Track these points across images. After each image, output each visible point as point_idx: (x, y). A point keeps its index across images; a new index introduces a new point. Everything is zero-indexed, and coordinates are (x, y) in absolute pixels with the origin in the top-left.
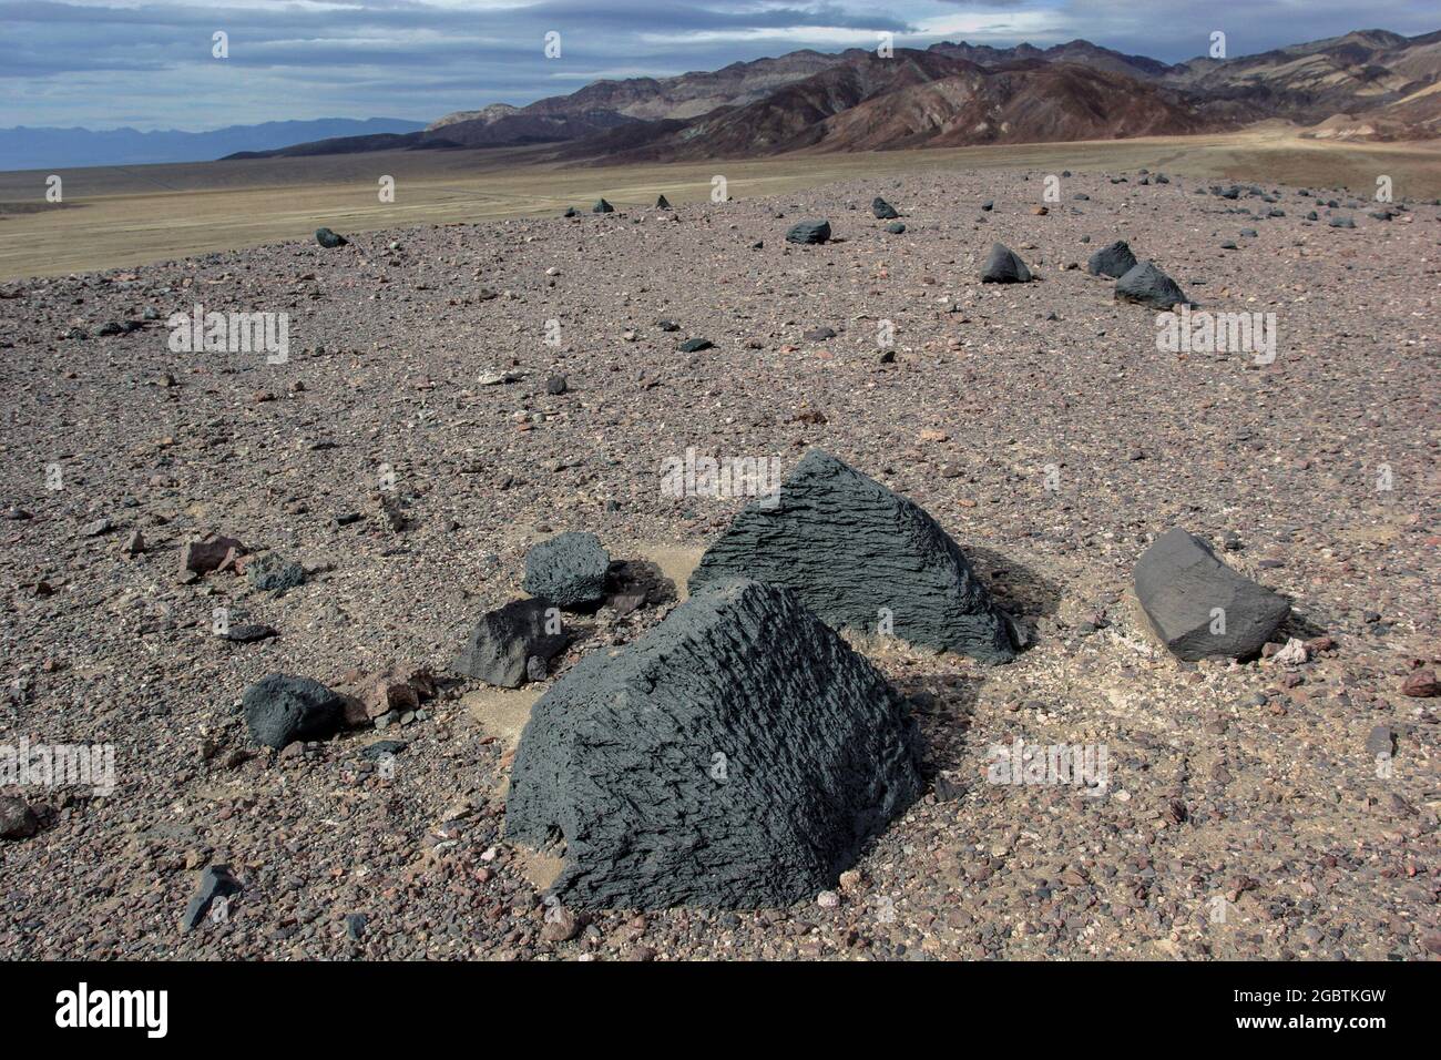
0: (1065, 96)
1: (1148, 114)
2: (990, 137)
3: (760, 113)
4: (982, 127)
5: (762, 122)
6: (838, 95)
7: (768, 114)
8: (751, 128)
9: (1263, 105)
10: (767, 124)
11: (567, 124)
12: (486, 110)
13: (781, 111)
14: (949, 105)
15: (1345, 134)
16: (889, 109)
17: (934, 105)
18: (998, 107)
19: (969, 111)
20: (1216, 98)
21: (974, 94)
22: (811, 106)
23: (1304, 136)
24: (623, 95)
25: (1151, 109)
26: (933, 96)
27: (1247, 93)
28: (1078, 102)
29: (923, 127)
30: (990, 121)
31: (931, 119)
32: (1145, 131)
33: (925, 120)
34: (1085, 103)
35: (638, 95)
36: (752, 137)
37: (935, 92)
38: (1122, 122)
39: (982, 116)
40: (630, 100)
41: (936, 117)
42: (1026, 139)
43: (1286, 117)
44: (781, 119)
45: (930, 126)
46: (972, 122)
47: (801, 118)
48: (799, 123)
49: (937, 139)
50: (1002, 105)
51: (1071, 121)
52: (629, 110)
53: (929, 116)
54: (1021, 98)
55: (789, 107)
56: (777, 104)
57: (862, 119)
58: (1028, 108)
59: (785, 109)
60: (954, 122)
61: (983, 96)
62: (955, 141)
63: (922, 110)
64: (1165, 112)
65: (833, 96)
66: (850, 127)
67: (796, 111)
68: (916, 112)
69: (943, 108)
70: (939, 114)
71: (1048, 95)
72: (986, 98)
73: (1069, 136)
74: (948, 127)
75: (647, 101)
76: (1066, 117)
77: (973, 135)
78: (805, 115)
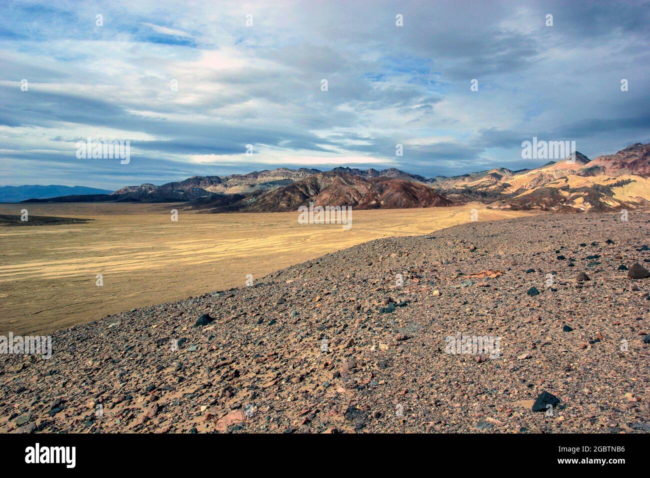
0: (403, 192)
1: (433, 199)
2: (378, 206)
3: (281, 194)
4: (374, 202)
5: (283, 198)
6: (311, 188)
7: (284, 195)
8: (278, 199)
9: (470, 196)
10: (284, 198)
11: (185, 194)
12: (141, 186)
13: (290, 194)
14: (360, 194)
15: (502, 207)
16: (337, 194)
17: (355, 194)
18: (379, 195)
19: (368, 196)
20: (452, 193)
21: (369, 190)
22: (301, 192)
23: (488, 208)
24: (205, 183)
25: (434, 198)
26: (353, 190)
27: (463, 192)
28: (408, 194)
29: (351, 202)
30: (376, 200)
31: (354, 200)
32: (433, 205)
33: (352, 199)
34: (411, 195)
35: (212, 183)
36: (279, 203)
37: (354, 189)
38: (424, 202)
39: (373, 198)
40: (208, 185)
41: (356, 198)
42: (391, 208)
43: (478, 201)
44: (290, 196)
45: (353, 202)
46: (370, 200)
47: (299, 197)
48: (298, 199)
49: (358, 206)
50: (380, 194)
51: (406, 201)
52: (209, 189)
53: (353, 198)
54: (387, 192)
55: (293, 192)
56: (288, 191)
57: (327, 198)
58: (390, 196)
59: (291, 193)
60: (363, 200)
61: (372, 191)
62: (365, 207)
63: (350, 196)
64: (439, 199)
65: (309, 188)
66: (322, 201)
67: (296, 194)
68: (348, 196)
69: (358, 195)
70: (357, 197)
71: (397, 191)
72: (374, 192)
73: (406, 206)
74: (361, 202)
75: (216, 186)
76: (404, 200)
77: (371, 205)
78: (299, 195)
